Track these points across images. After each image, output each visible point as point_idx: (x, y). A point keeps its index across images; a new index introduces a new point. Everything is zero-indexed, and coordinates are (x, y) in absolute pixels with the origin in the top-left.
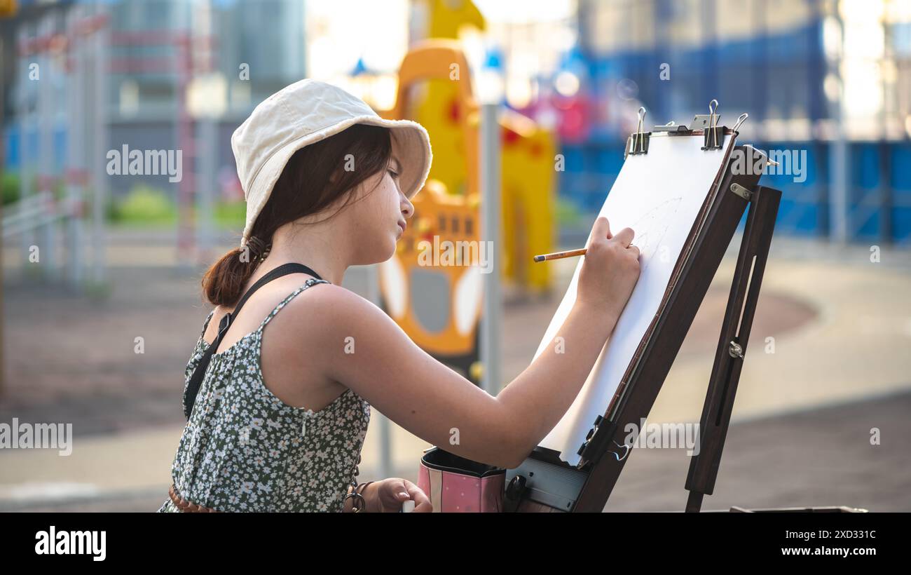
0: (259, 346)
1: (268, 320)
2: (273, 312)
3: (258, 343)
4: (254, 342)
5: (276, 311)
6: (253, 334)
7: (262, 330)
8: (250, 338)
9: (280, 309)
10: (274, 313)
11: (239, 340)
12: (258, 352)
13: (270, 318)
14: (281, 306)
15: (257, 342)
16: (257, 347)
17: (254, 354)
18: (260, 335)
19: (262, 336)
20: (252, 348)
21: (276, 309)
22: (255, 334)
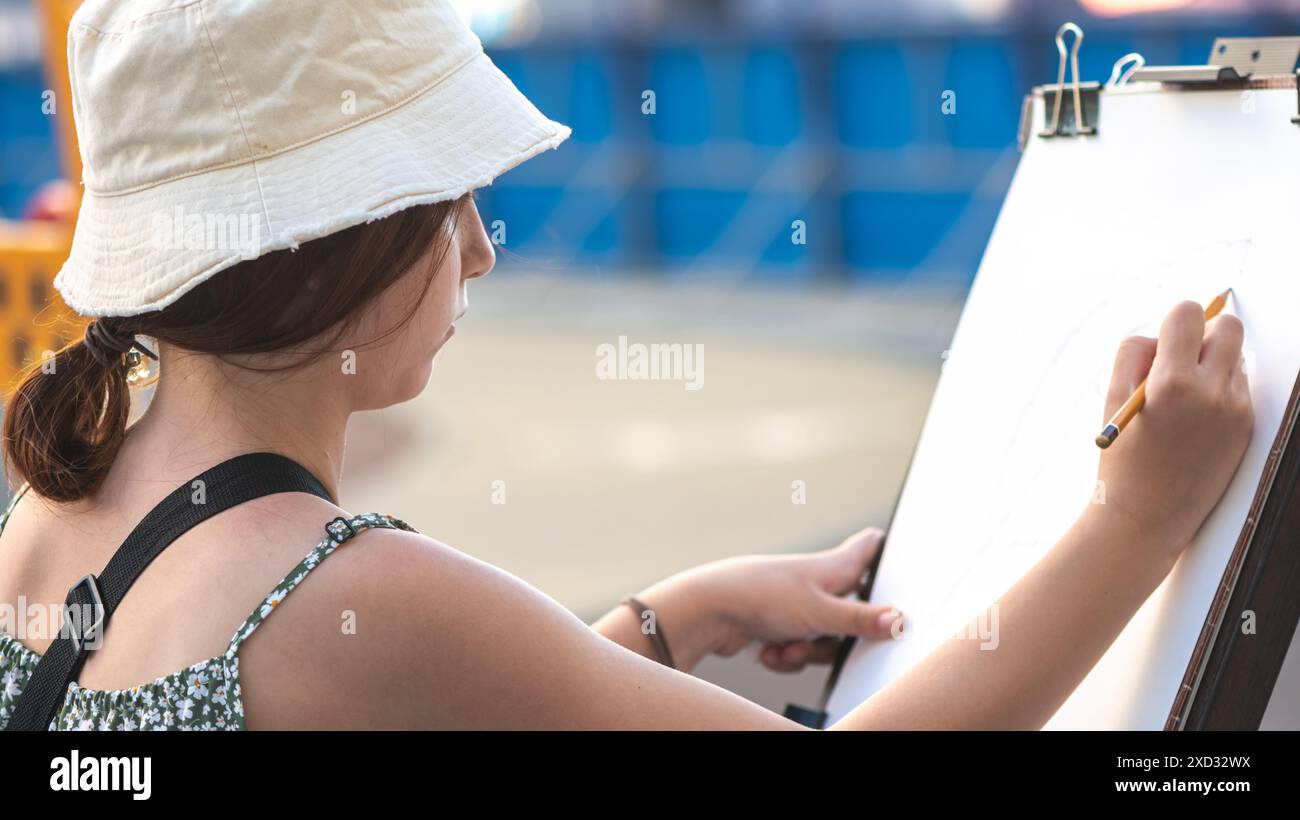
0: (237, 693)
1: (248, 632)
2: (258, 611)
3: (233, 688)
4: (222, 683)
5: (266, 610)
6: (212, 662)
7: (237, 654)
8: (206, 671)
9: (277, 606)
10: (263, 615)
11: (177, 674)
12: (238, 708)
13: (252, 628)
14: (278, 597)
15: (228, 683)
16: (231, 698)
17: (229, 713)
18: (233, 668)
19: (239, 668)
20: (220, 698)
21: (264, 603)
22: (221, 664)
